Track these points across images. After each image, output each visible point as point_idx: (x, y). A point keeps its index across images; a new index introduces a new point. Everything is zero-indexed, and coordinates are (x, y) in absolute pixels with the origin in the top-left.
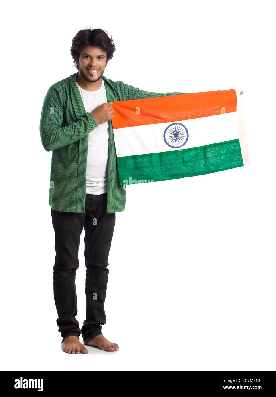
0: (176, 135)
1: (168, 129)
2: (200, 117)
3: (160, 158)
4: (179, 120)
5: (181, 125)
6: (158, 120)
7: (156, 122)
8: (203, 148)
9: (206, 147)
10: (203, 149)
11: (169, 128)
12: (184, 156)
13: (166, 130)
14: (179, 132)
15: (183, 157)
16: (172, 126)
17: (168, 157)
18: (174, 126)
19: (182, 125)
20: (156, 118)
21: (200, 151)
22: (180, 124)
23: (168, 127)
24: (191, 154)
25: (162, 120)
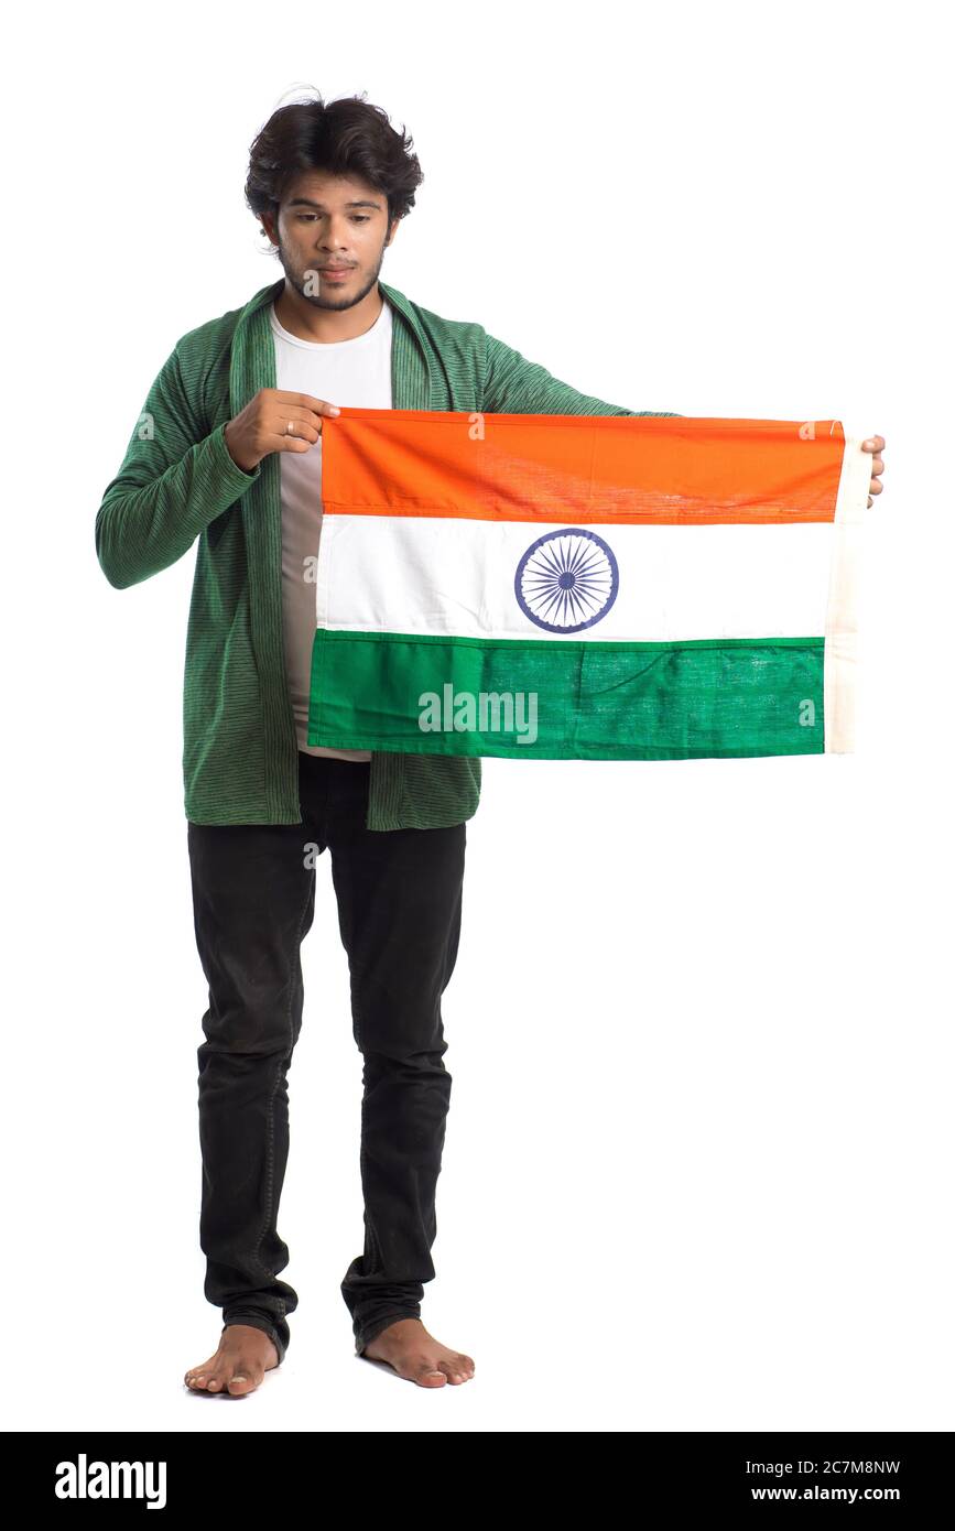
0: (568, 581)
1: (540, 548)
2: (679, 523)
3: (487, 664)
4: (591, 523)
5: (594, 544)
6: (506, 506)
7: (499, 515)
8: (667, 652)
9: (681, 650)
10: (668, 656)
11: (546, 544)
12: (584, 670)
13: (531, 551)
14: (581, 567)
15: (579, 675)
16: (557, 539)
17: (520, 665)
18: (565, 541)
19: (600, 542)
20: (500, 500)
21: (656, 661)
22: (591, 536)
23: (540, 542)
24: (614, 666)
25: (522, 512)
